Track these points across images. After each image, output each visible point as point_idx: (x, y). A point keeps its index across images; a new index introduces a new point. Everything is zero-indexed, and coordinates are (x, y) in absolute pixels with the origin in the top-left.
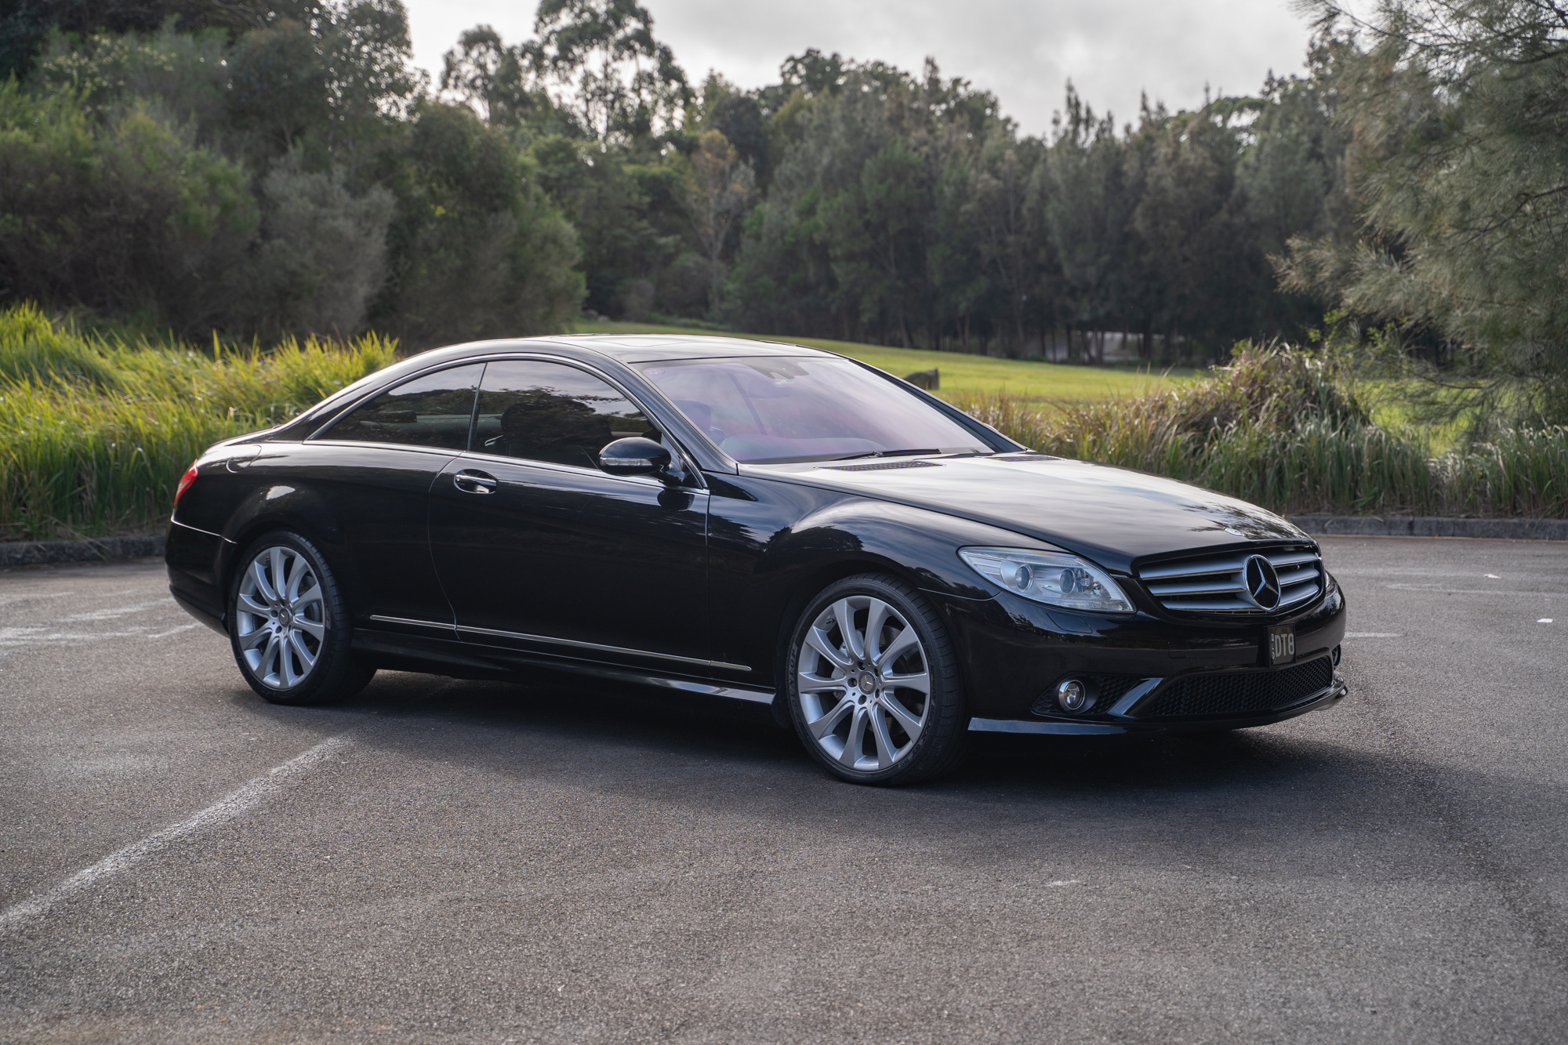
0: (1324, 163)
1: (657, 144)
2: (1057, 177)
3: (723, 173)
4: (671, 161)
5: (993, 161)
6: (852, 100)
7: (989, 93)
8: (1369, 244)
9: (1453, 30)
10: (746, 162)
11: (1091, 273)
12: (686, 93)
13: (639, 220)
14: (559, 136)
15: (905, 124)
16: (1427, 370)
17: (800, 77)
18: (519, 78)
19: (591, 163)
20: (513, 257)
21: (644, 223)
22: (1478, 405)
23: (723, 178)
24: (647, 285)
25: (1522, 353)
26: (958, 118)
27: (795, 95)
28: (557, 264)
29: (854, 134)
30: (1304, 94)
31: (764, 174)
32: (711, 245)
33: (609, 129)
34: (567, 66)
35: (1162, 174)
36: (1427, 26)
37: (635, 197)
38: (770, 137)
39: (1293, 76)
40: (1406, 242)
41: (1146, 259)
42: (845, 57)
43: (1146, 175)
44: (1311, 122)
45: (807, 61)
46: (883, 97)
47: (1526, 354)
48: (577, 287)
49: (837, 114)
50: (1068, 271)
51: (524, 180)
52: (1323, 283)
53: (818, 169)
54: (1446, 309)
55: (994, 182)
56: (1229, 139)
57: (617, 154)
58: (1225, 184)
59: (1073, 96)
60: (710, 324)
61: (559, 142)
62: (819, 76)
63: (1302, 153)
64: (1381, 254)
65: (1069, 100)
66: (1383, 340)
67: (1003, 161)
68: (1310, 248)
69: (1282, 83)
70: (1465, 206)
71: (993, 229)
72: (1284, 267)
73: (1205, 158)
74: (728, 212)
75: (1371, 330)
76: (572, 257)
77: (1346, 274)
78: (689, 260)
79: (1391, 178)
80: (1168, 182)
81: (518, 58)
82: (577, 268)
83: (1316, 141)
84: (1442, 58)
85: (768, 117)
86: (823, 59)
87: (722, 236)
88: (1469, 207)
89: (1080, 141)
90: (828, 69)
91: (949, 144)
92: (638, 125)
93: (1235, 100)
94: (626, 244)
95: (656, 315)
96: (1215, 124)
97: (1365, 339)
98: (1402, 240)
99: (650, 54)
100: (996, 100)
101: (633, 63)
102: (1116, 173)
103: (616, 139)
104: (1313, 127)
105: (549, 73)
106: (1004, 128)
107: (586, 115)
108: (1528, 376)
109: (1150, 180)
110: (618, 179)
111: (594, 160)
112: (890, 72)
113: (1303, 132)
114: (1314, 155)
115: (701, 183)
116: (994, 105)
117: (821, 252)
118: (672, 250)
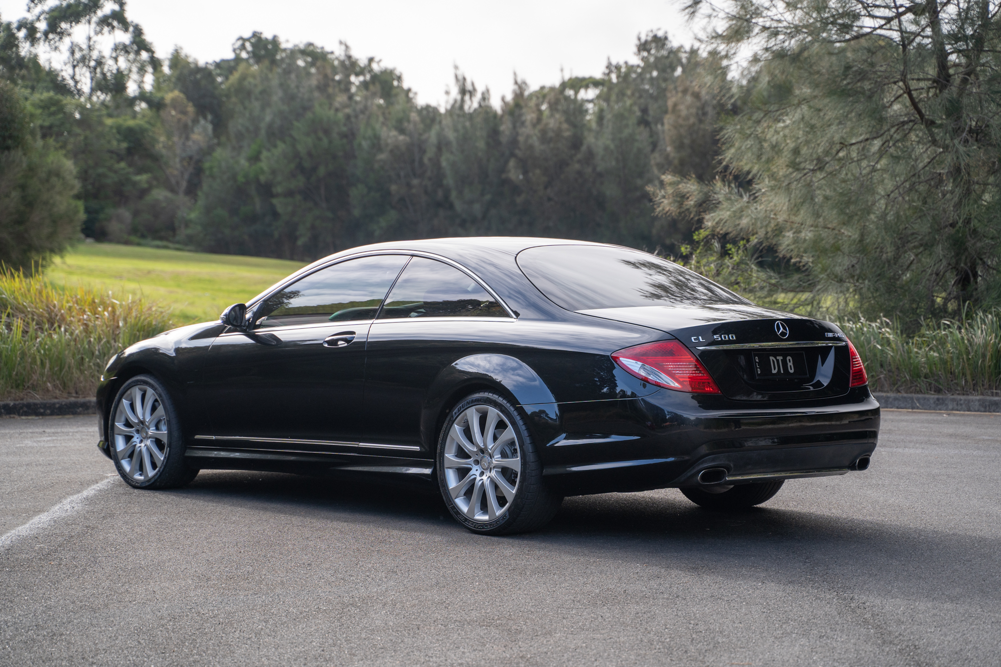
0: (651, 129)
1: (132, 102)
2: (451, 135)
3: (186, 126)
4: (144, 116)
5: (400, 121)
6: (287, 72)
7: (395, 69)
8: (723, 181)
9: (788, 17)
10: (205, 118)
11: (477, 208)
12: (155, 63)
13: (118, 162)
14: (52, 93)
15: (330, 90)
16: (770, 277)
17: (248, 52)
18: (17, 46)
19: (77, 116)
20: (23, 187)
21: (123, 165)
22: (808, 305)
23: (186, 130)
24: (125, 214)
25: (841, 264)
26: (371, 87)
27: (242, 67)
28: (60, 193)
29: (290, 98)
30: (634, 76)
31: (219, 125)
32: (178, 183)
33: (93, 90)
34: (57, 38)
35: (529, 133)
36: (765, 13)
37: (115, 143)
38: (224, 99)
39: (626, 63)
40: (753, 178)
41: (519, 200)
42: (282, 39)
43: (517, 134)
44: (640, 97)
45: (253, 40)
46: (313, 70)
47: (844, 265)
48: (76, 212)
49: (275, 82)
50: (459, 206)
51: (32, 125)
52: (688, 209)
53: (263, 125)
54: (779, 230)
55: (401, 138)
56: (579, 109)
57: (98, 110)
58: (576, 143)
59: (459, 73)
60: (177, 246)
61: (51, 99)
62: (263, 52)
63: (633, 121)
64: (732, 189)
65: (456, 77)
66: (738, 254)
67: (409, 121)
68: (678, 183)
69: (618, 68)
70: (796, 151)
71: (402, 174)
72: (659, 197)
73: (560, 123)
74: (191, 158)
75: (729, 246)
76: (73, 187)
77: (706, 204)
78: (160, 194)
79: (742, 129)
80: (535, 141)
81: (15, 31)
82: (78, 197)
83: (645, 111)
84: (781, 37)
85: (221, 83)
86: (266, 39)
87: (186, 176)
88: (799, 152)
89: (466, 107)
90: (270, 47)
91: (366, 108)
92: (116, 85)
93: (583, 79)
94: (109, 181)
95: (133, 238)
96: (569, 97)
97: (725, 253)
98: (750, 177)
99: (126, 30)
100: (401, 74)
101: (112, 36)
102: (494, 133)
103: (98, 97)
104: (642, 101)
105: (42, 42)
106: (407, 95)
107: (73, 78)
108: (845, 282)
109: (521, 139)
110: (100, 129)
111: (80, 113)
112: (319, 51)
113: (635, 104)
114: (644, 122)
115: (169, 135)
116: (399, 78)
117: (266, 190)
118: (146, 186)
